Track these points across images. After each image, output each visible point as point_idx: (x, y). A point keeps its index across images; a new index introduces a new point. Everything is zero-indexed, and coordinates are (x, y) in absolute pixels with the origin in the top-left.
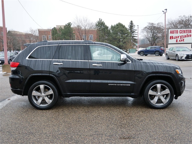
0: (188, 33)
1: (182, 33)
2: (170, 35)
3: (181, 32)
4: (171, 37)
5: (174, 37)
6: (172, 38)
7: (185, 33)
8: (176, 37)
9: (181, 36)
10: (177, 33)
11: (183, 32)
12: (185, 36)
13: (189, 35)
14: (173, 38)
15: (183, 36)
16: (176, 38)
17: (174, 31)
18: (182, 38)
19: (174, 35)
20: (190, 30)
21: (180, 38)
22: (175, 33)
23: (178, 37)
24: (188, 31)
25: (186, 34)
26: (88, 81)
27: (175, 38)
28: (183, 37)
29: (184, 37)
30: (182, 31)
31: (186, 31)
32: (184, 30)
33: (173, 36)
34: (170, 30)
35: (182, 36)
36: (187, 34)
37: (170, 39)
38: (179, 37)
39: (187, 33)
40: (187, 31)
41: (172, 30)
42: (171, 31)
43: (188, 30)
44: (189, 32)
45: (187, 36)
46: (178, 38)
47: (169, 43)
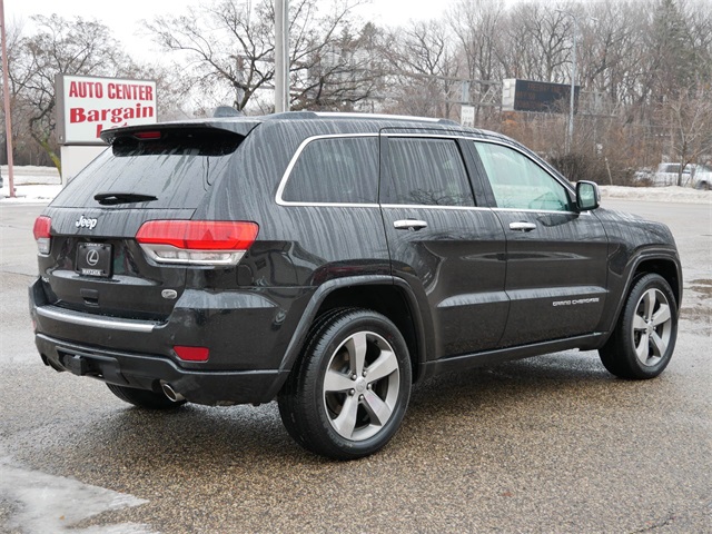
0: (141, 98)
1: (118, 97)
2: (71, 103)
3: (114, 91)
4: (73, 111)
5: (85, 113)
6: (78, 118)
7: (129, 98)
8: (97, 113)
9: (114, 112)
10: (100, 96)
11: (121, 94)
12: (132, 110)
13: (145, 109)
14: (82, 118)
15: (123, 113)
16: (97, 119)
17: (88, 86)
18: (120, 120)
19: (89, 104)
20: (147, 87)
21: (113, 120)
22: (91, 96)
23: (104, 112)
24: (141, 92)
25: (132, 104)
26: (501, 296)
27: (90, 119)
28: (121, 116)
29: (126, 116)
30: (118, 91)
31: (132, 89)
32: (125, 86)
33: (82, 110)
34: (68, 80)
35: (120, 112)
36: (138, 105)
37: (73, 120)
38: (109, 115)
39: (138, 101)
40: (138, 89)
41: (77, 79)
42: (73, 83)
43: (141, 87)
44: (144, 96)
45: (138, 110)
46: (104, 118)
47: (69, 139)
